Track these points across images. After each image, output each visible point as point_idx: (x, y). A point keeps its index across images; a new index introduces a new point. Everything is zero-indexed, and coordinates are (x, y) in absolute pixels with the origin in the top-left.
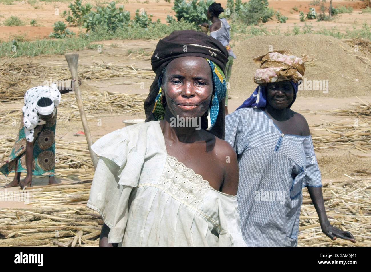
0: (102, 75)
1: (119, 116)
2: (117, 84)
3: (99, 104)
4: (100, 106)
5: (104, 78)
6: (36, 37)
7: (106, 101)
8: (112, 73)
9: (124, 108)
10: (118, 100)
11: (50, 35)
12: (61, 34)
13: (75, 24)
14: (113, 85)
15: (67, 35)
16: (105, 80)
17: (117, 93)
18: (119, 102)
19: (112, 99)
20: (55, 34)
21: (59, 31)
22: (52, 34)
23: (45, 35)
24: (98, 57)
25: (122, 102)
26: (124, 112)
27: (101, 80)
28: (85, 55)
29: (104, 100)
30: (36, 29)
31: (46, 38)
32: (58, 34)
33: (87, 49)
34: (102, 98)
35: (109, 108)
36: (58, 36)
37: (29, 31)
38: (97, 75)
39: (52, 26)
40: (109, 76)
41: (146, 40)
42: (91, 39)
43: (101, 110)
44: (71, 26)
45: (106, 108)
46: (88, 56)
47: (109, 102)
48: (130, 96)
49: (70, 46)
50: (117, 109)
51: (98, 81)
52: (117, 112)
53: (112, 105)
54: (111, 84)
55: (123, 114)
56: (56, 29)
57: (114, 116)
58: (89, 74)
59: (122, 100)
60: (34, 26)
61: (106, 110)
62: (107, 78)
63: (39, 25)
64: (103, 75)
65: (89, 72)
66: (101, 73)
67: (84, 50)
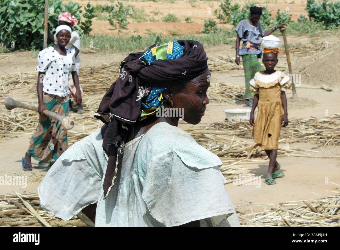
0: (223, 68)
1: (226, 105)
2: (234, 76)
3: (210, 94)
4: (211, 96)
5: (224, 71)
6: (189, 32)
7: (217, 92)
8: (232, 66)
9: (233, 98)
10: (228, 90)
11: (201, 31)
12: (210, 30)
13: (225, 21)
14: (230, 77)
15: (216, 31)
16: (225, 72)
17: (229, 84)
18: (228, 92)
19: (222, 90)
20: (205, 30)
21: (209, 27)
22: (202, 29)
23: (197, 30)
24: (229, 52)
25: (231, 92)
26: (232, 101)
27: (221, 72)
28: (218, 49)
29: (215, 91)
30: (189, 25)
31: (198, 33)
32: (208, 30)
33: (223, 44)
34: (214, 89)
35: (219, 98)
36: (207, 32)
37: (183, 27)
38: (218, 68)
39: (203, 23)
40: (229, 68)
41: (279, 36)
42: (232, 34)
43: (212, 99)
44: (221, 23)
45: (216, 98)
46: (221, 50)
47: (220, 93)
48: (240, 87)
49: (207, 41)
50: (226, 99)
51: (218, 73)
52: (225, 102)
53: (222, 95)
54: (229, 76)
55: (231, 103)
56: (206, 26)
57: (222, 105)
58: (211, 67)
59: (231, 91)
60: (188, 22)
61: (216, 100)
62: (227, 71)
63: (193, 21)
64: (225, 68)
65: (211, 64)
66: (223, 66)
67: (220, 45)
